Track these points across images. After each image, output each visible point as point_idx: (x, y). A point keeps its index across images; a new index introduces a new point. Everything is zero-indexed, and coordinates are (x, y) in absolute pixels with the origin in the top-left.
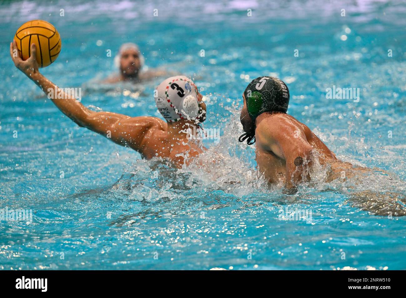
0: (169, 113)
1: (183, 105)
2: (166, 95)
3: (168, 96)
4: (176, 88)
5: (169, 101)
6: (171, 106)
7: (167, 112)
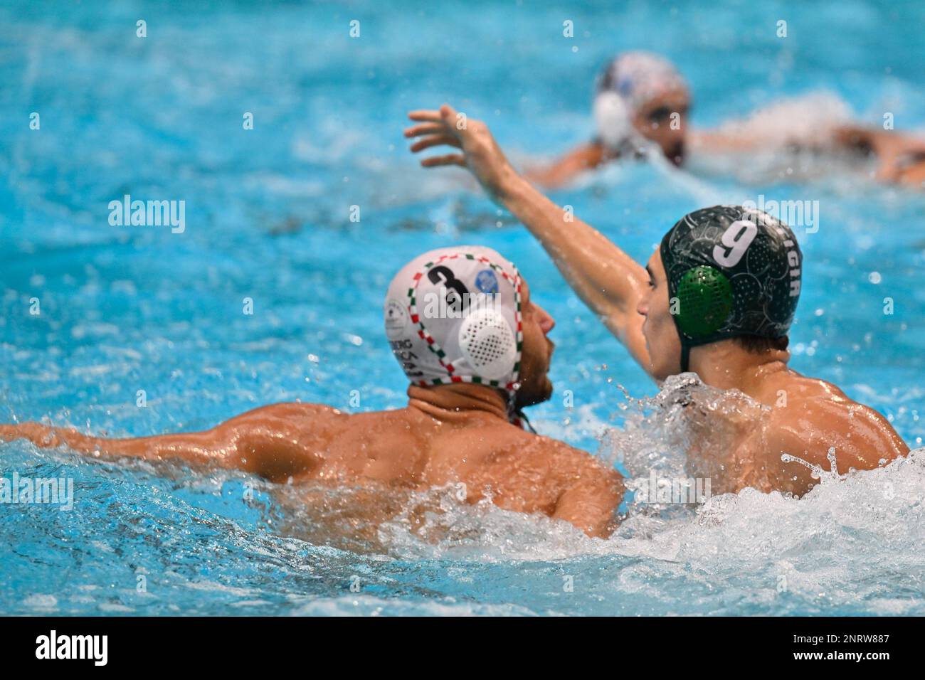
0: (416, 357)
1: (460, 337)
2: (409, 300)
3: (413, 302)
4: (444, 279)
5: (415, 318)
6: (421, 333)
7: (411, 354)
